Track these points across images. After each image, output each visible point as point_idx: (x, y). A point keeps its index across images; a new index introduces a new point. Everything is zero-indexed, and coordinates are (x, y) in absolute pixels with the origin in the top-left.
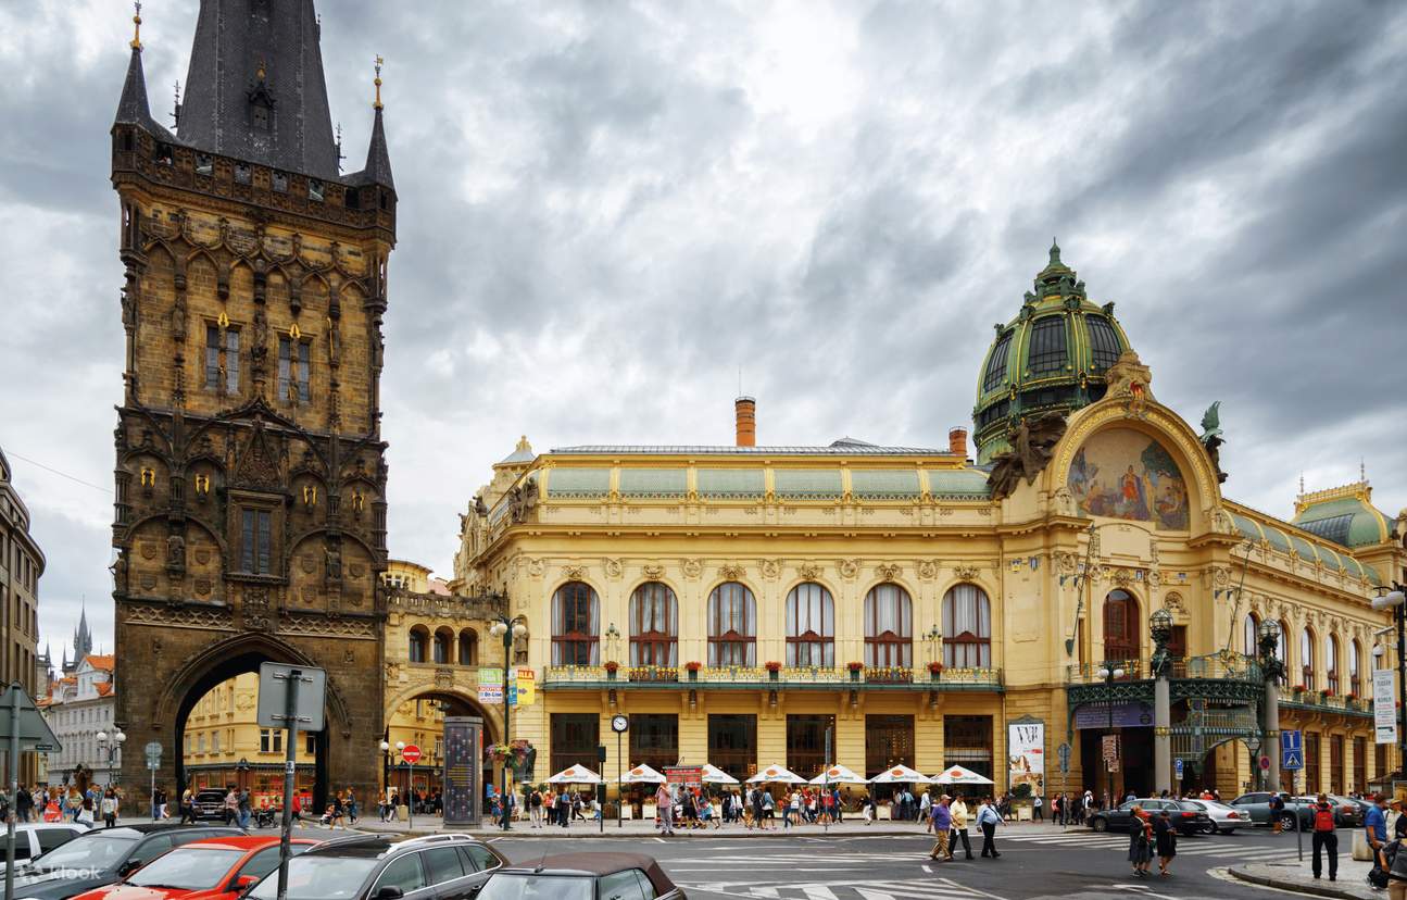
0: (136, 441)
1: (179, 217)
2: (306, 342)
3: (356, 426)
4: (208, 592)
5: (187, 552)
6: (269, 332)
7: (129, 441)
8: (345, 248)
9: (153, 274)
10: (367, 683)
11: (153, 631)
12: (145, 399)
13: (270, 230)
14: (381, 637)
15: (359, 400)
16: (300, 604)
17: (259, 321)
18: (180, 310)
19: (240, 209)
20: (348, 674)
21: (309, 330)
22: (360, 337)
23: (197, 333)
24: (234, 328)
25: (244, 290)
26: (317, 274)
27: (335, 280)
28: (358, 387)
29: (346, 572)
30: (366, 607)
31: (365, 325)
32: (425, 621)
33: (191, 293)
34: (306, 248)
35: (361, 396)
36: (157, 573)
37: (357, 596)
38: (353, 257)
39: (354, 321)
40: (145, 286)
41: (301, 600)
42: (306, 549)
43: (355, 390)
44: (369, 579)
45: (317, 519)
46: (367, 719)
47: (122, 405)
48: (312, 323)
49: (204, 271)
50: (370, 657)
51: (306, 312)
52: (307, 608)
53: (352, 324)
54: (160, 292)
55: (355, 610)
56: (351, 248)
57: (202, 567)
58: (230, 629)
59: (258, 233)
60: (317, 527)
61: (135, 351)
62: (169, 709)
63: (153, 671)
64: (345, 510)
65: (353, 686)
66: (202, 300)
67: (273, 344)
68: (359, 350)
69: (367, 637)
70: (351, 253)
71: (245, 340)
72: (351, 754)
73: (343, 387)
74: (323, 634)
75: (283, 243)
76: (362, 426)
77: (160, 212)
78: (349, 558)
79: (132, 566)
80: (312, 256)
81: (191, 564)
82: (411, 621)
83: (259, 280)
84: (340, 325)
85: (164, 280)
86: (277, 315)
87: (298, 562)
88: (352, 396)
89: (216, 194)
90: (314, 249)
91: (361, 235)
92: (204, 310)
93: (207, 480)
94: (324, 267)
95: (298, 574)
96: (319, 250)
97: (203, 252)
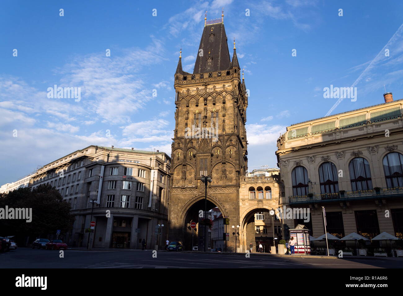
0: (176, 146)
1: (188, 90)
2: (217, 112)
3: (230, 131)
4: (191, 183)
5: (187, 173)
6: (208, 112)
7: (175, 146)
8: (227, 85)
9: (182, 105)
10: (234, 207)
11: (178, 195)
12: (179, 135)
13: (208, 87)
14: (238, 191)
15: (231, 124)
16: (215, 184)
17: (206, 109)
18: (188, 112)
19: (202, 84)
20: (229, 204)
21: (218, 108)
22: (231, 107)
23: (191, 116)
24: (200, 113)
25: (202, 103)
26: (220, 93)
27: (224, 94)
28: (231, 120)
29: (228, 173)
30: (234, 182)
31: (232, 103)
32: (253, 185)
33: (190, 107)
34: (217, 88)
35: (231, 122)
36: (179, 180)
37: (231, 179)
38: (229, 87)
39: (229, 103)
40: (180, 109)
41: (215, 183)
42: (216, 167)
43: (230, 121)
44: (234, 174)
45: (219, 158)
46: (235, 219)
47: (173, 138)
48: (219, 106)
49: (193, 101)
50: (235, 199)
51: (217, 104)
52: (217, 185)
53: (229, 104)
54: (183, 109)
55: (230, 184)
56: (228, 85)
57: (190, 176)
58: (197, 193)
59: (206, 88)
60: (219, 161)
61: (177, 124)
62: (181, 218)
63: (178, 207)
64: (227, 155)
65: (230, 208)
66: (193, 108)
67: (209, 114)
68: (231, 110)
69: (234, 192)
70: (228, 86)
71: (203, 115)
72: (230, 230)
73: (227, 121)
74: (221, 192)
75: (211, 89)
76: (232, 130)
77: (184, 91)
78: (229, 168)
79: (174, 178)
80: (218, 90)
81: (187, 176)
82: (249, 186)
83: (206, 99)
84: (226, 105)
85: (184, 106)
86: (210, 107)
87: (214, 172)
88: (229, 123)
89: (196, 83)
90: (219, 88)
91: (230, 81)
92: (193, 110)
93: (192, 153)
94: (221, 91)
95: (214, 175)
96: (220, 88)
97: (193, 96)
